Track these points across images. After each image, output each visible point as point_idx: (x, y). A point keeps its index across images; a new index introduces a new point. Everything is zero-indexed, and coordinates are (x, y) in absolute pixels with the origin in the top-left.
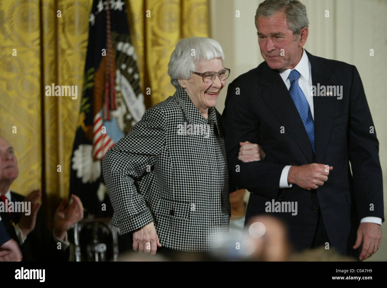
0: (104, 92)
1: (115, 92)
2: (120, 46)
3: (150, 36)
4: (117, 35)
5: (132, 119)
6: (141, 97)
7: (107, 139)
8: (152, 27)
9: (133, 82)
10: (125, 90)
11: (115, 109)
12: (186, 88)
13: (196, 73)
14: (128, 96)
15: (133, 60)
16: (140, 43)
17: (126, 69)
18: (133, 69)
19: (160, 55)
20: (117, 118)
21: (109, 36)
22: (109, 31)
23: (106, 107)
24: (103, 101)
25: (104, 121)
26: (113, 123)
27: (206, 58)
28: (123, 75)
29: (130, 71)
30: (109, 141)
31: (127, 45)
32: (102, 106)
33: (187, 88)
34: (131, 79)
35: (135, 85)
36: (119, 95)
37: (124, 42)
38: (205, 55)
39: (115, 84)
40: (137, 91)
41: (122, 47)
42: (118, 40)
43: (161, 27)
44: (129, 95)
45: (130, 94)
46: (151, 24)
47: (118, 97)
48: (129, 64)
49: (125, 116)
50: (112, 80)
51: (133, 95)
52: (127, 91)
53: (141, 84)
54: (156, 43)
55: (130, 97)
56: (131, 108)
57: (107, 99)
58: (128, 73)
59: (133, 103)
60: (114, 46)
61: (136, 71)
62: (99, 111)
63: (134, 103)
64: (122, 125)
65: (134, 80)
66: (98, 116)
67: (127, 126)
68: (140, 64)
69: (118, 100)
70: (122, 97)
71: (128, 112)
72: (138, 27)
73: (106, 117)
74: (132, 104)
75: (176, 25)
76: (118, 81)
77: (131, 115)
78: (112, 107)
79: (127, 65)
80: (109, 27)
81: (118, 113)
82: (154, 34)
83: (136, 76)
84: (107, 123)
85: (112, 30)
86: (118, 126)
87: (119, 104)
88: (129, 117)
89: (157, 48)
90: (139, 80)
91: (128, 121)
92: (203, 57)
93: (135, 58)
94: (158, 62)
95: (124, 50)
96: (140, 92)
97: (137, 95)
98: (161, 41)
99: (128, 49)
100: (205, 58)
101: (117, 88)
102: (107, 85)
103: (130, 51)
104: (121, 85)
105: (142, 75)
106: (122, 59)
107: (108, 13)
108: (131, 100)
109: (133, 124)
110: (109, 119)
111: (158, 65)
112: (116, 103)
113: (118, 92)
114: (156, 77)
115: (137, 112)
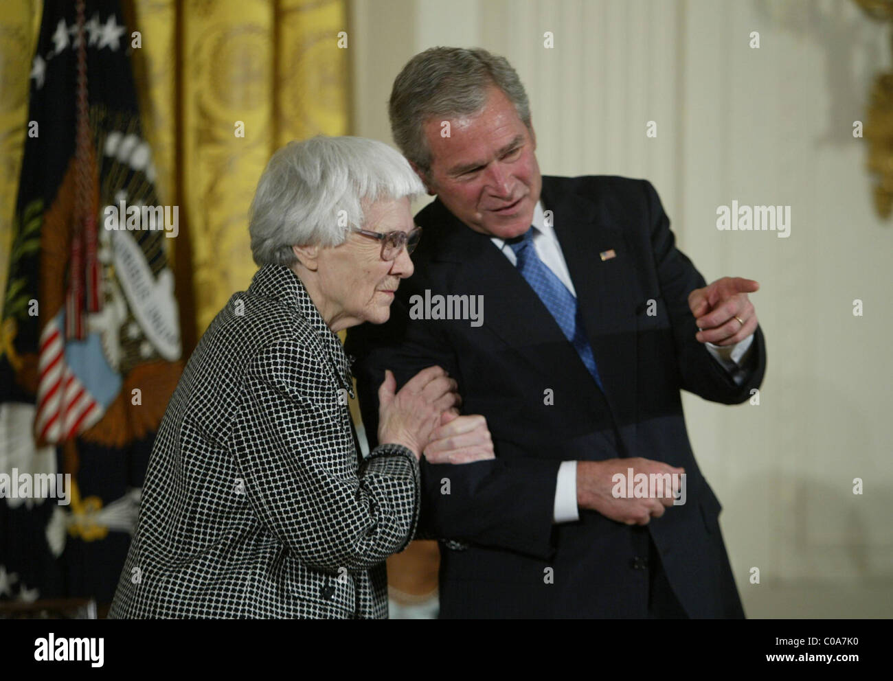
0: (68, 265)
1: (97, 265)
2: (112, 143)
3: (192, 119)
4: (103, 114)
5: (143, 338)
6: (167, 278)
7: (73, 390)
8: (199, 96)
9: (144, 238)
10: (125, 261)
11: (97, 309)
12: (315, 270)
14: (133, 275)
15: (148, 183)
16: (165, 137)
19: (220, 170)
20: (102, 335)
21: (83, 118)
22: (82, 105)
23: (72, 304)
24: (66, 288)
25: (67, 342)
26: (92, 346)
30: (80, 395)
31: (130, 142)
32: (63, 302)
35: (152, 246)
36: (109, 273)
37: (125, 132)
39: (98, 244)
40: (155, 263)
41: (119, 146)
42: (106, 128)
43: (221, 94)
44: (134, 274)
45: (138, 272)
46: (196, 86)
47: (106, 280)
48: (137, 190)
49: (123, 331)
50: (90, 233)
51: (145, 275)
52: (129, 264)
53: (167, 244)
54: (207, 137)
55: (139, 278)
56: (140, 309)
57: (75, 283)
59: (144, 294)
60: (98, 143)
62: (53, 314)
63: (148, 294)
64: (114, 353)
65: (148, 234)
66: (51, 328)
67: (129, 355)
68: (164, 189)
69: (103, 287)
70: (116, 278)
71: (131, 317)
72: (161, 95)
73: (71, 331)
74: (143, 297)
75: (260, 89)
76: (104, 235)
77: (139, 327)
78: (90, 305)
79: (129, 193)
80: (82, 92)
81: (106, 321)
82: (204, 114)
84: (74, 349)
85: (91, 100)
86: (103, 350)
87: (109, 298)
88: (133, 332)
89: (211, 151)
90: (161, 234)
91: (130, 343)
93: (152, 175)
94: (212, 189)
95: (123, 155)
96: (164, 267)
97: (156, 274)
98: (220, 133)
99: (133, 150)
101: (104, 255)
102: (76, 245)
103: (140, 158)
104: (113, 247)
106: (117, 179)
107: (81, 56)
108: (138, 287)
109: (146, 350)
110: (81, 336)
111: (213, 197)
112: (100, 295)
113: (106, 266)
114: (207, 226)
115: (156, 318)
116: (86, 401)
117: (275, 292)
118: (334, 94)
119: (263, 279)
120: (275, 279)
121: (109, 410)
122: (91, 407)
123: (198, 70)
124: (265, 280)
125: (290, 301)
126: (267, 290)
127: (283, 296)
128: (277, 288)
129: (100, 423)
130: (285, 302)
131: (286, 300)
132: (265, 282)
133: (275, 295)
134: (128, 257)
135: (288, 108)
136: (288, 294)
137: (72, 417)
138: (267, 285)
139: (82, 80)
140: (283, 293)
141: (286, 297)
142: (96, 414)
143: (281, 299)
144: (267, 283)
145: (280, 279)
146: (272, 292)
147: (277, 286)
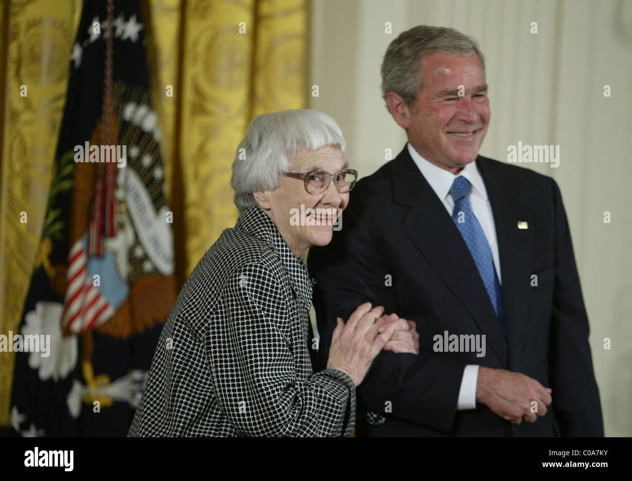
0: (92, 200)
1: (114, 202)
2: (129, 111)
3: (189, 95)
4: (123, 89)
5: (146, 257)
6: (167, 216)
7: (92, 294)
8: (195, 79)
9: (150, 183)
10: (135, 199)
11: (113, 235)
12: (269, 209)
13: (290, 175)
14: (140, 210)
15: (154, 142)
16: (169, 109)
17: (139, 158)
18: (153, 159)
19: (208, 134)
20: (115, 254)
21: (108, 91)
22: (108, 82)
23: (94, 230)
24: (90, 218)
25: (89, 258)
26: (108, 262)
27: (311, 145)
28: (133, 168)
29: (147, 161)
30: (97, 298)
31: (143, 110)
32: (88, 228)
33: (271, 208)
34: (147, 178)
35: (156, 189)
36: (123, 208)
37: (139, 103)
38: (309, 138)
39: (115, 186)
40: (158, 202)
41: (134, 113)
42: (125, 99)
43: (212, 79)
44: (142, 210)
45: (144, 208)
46: (193, 71)
47: (121, 213)
48: (145, 147)
49: (131, 252)
50: (110, 178)
51: (150, 210)
52: (138, 202)
53: (167, 188)
54: (200, 109)
55: (144, 213)
56: (144, 236)
57: (97, 215)
58: (142, 166)
59: (148, 225)
60: (119, 110)
61: (158, 161)
62: (80, 237)
63: (151, 225)
64: (124, 268)
65: (153, 179)
66: (78, 246)
67: (135, 270)
68: (166, 149)
69: (118, 218)
70: (128, 212)
71: (137, 241)
72: (166, 76)
73: (93, 250)
74: (147, 227)
75: (241, 75)
76: (121, 179)
77: (143, 249)
78: (107, 231)
79: (141, 148)
80: (109, 72)
81: (119, 244)
82: (198, 91)
83: (158, 173)
84: (95, 264)
85: (115, 78)
86: (116, 266)
87: (122, 226)
88: (139, 253)
89: (202, 120)
90: (162, 181)
91: (136, 261)
92: (305, 144)
93: (158, 136)
94: (201, 148)
95: (137, 120)
96: (164, 204)
97: (157, 210)
98: (209, 106)
99: (144, 117)
100: (308, 144)
101: (120, 194)
102: (99, 186)
103: (149, 123)
104: (126, 188)
105: (168, 170)
106: (132, 137)
107: (109, 45)
108: (144, 219)
109: (148, 267)
110: (99, 254)
111: (202, 154)
112: (115, 224)
113: (120, 202)
114: (196, 176)
115: (156, 243)
116: (101, 302)
117: (253, 230)
118: (295, 81)
119: (245, 220)
120: (254, 220)
121: (119, 310)
122: (105, 307)
123: (195, 60)
124: (246, 221)
125: (263, 236)
126: (247, 228)
127: (258, 232)
128: (255, 227)
129: (111, 320)
130: (259, 237)
131: (261, 235)
132: (246, 223)
133: (253, 232)
134: (137, 197)
135: (261, 90)
136: (262, 231)
137: (90, 314)
138: (248, 225)
139: (109, 63)
140: (259, 230)
141: (261, 233)
142: (109, 313)
143: (257, 234)
144: (248, 223)
145: (257, 220)
146: (251, 229)
147: (255, 225)
